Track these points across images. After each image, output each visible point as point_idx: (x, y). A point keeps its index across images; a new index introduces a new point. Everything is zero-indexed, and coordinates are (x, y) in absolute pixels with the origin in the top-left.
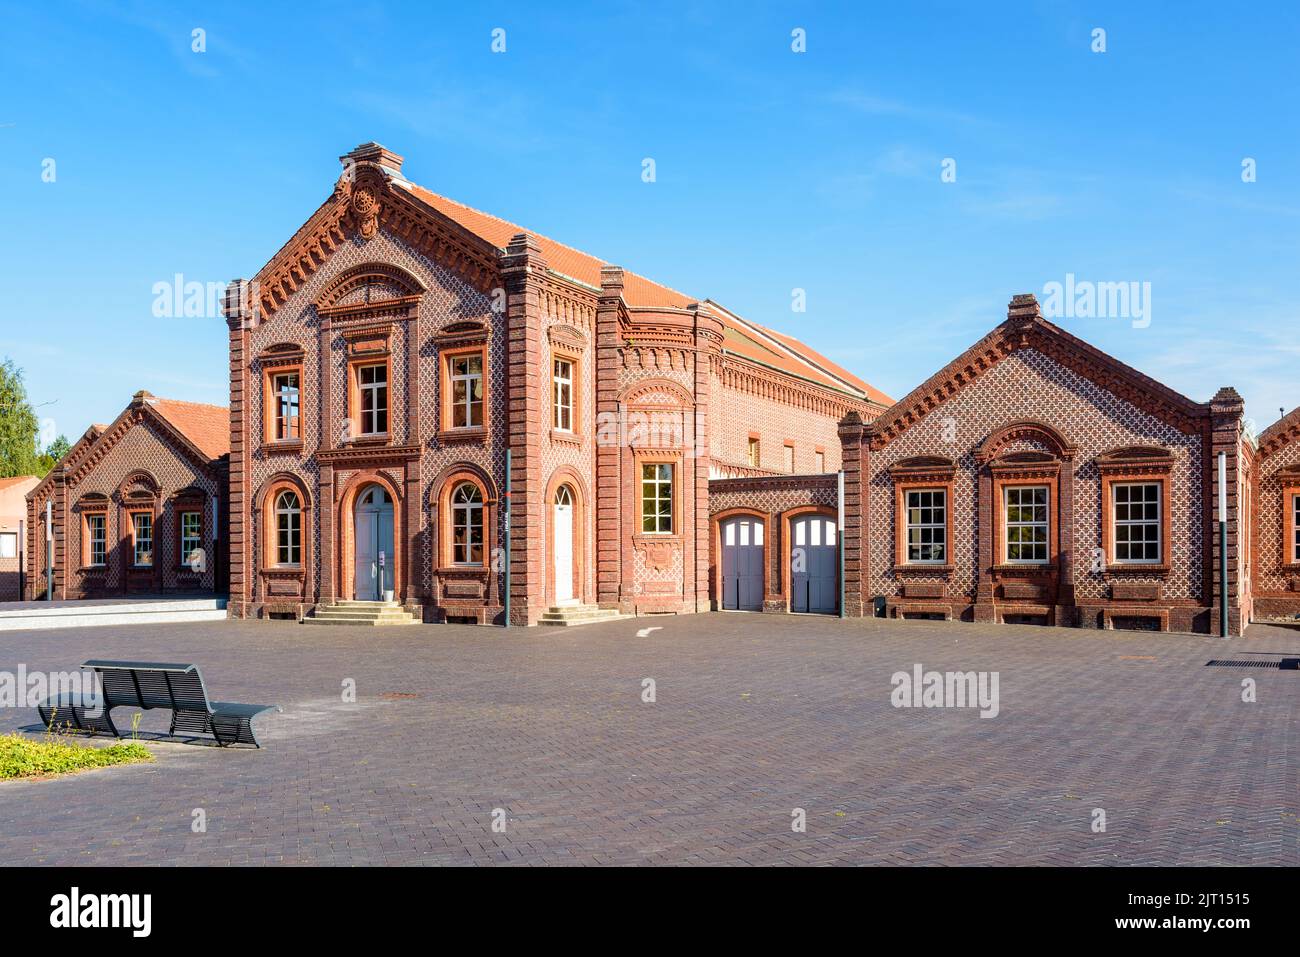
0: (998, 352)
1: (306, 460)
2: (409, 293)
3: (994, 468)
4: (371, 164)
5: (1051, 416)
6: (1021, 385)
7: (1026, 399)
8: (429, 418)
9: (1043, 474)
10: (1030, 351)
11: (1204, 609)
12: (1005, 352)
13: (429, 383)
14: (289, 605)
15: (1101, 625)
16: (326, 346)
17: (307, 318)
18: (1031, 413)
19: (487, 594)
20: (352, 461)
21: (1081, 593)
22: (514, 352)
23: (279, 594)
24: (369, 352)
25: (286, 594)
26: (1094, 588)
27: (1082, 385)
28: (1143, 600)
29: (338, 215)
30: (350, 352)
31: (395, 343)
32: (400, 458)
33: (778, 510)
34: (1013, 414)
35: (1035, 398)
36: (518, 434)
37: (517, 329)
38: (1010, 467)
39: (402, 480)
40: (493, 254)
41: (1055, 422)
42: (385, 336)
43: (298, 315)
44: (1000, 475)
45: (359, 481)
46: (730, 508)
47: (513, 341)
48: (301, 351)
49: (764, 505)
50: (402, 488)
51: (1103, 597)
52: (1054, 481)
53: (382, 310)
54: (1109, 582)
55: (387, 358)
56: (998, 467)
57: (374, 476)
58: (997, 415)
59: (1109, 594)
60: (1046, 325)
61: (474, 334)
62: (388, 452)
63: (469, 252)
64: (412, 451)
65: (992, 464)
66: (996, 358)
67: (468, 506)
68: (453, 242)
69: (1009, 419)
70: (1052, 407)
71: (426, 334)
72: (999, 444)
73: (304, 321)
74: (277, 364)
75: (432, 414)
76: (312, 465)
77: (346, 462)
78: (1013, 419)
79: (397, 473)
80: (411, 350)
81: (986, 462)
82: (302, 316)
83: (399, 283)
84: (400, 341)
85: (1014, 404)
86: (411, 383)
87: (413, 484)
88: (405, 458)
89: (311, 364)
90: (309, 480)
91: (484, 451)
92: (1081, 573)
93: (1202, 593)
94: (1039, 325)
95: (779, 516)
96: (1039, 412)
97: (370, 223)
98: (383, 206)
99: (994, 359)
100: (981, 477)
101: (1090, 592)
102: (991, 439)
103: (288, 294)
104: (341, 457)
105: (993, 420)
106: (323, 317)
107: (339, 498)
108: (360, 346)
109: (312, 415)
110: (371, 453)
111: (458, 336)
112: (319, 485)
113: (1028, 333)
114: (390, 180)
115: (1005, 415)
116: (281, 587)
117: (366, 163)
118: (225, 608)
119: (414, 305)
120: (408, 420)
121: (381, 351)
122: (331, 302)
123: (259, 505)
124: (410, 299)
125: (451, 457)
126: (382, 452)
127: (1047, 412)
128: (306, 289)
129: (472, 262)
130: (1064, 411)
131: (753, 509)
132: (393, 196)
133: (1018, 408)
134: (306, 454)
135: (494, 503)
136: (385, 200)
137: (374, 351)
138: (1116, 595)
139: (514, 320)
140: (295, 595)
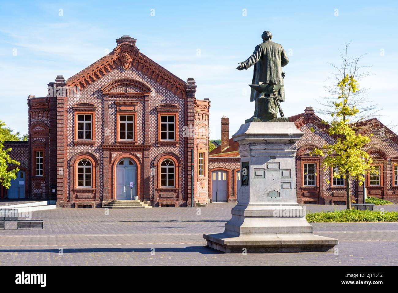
0: (302, 124)
1: (96, 148)
2: (145, 91)
3: (302, 158)
4: (131, 44)
5: (317, 143)
6: (309, 134)
7: (310, 138)
8: (153, 136)
9: (315, 160)
10: (311, 124)
11: (357, 198)
12: (304, 124)
13: (153, 124)
14: (88, 203)
15: (331, 204)
16: (106, 106)
17: (96, 95)
18: (311, 142)
19: (177, 197)
20: (118, 150)
21: (325, 195)
22: (189, 117)
23: (82, 198)
24: (127, 110)
25: (85, 198)
26: (329, 193)
27: (325, 135)
28: (341, 196)
29: (113, 59)
30: (118, 109)
31: (139, 108)
32: (140, 150)
33: (233, 168)
34: (307, 142)
35: (312, 138)
36: (191, 144)
37: (190, 109)
38: (306, 158)
39: (142, 157)
40: (183, 84)
41: (318, 145)
42: (134, 106)
43: (92, 93)
44: (303, 160)
45: (122, 157)
46: (216, 168)
47: (189, 113)
48: (95, 107)
49: (228, 167)
50: (141, 160)
51: (331, 196)
52: (318, 162)
53: (132, 96)
54: (332, 191)
55: (135, 113)
56: (303, 158)
57: (129, 155)
58: (302, 142)
59: (332, 195)
60: (316, 117)
61: (173, 109)
62: (136, 147)
63: (172, 81)
64: (147, 147)
65: (301, 157)
66: (302, 125)
67: (167, 167)
68: (165, 77)
69: (305, 143)
70: (317, 141)
71: (152, 107)
72: (303, 151)
73: (95, 96)
74: (82, 111)
75: (154, 134)
76: (98, 150)
77: (116, 150)
78: (307, 143)
79: (139, 155)
80: (146, 111)
81: (299, 156)
82: (94, 94)
83: (140, 87)
84: (141, 108)
85: (307, 139)
86: (146, 123)
87: (146, 159)
88: (144, 149)
89: (98, 112)
90: (98, 156)
91: (176, 148)
92: (325, 189)
93: (355, 194)
94: (314, 117)
95: (233, 171)
96: (314, 142)
97: (128, 64)
98: (134, 59)
99: (301, 125)
100: (297, 160)
101: (327, 194)
102: (301, 149)
103: (87, 85)
104: (114, 148)
105: (301, 143)
106: (104, 95)
107: (112, 162)
108: (122, 108)
109: (99, 131)
110: (128, 147)
111: (167, 109)
112: (103, 157)
113: (311, 118)
114: (139, 51)
115: (304, 142)
116: (83, 195)
117: (129, 43)
118: (55, 204)
119: (148, 96)
120: (144, 136)
121: (132, 110)
122: (109, 90)
123: (72, 164)
124: (146, 94)
125: (162, 150)
126: (134, 147)
127: (316, 142)
128: (96, 84)
129: (172, 85)
130: (320, 142)
131: (224, 168)
132: (139, 56)
133: (308, 140)
134: (96, 146)
135: (180, 166)
136: (136, 57)
137: (129, 110)
138: (334, 195)
139: (190, 106)
140: (90, 198)
